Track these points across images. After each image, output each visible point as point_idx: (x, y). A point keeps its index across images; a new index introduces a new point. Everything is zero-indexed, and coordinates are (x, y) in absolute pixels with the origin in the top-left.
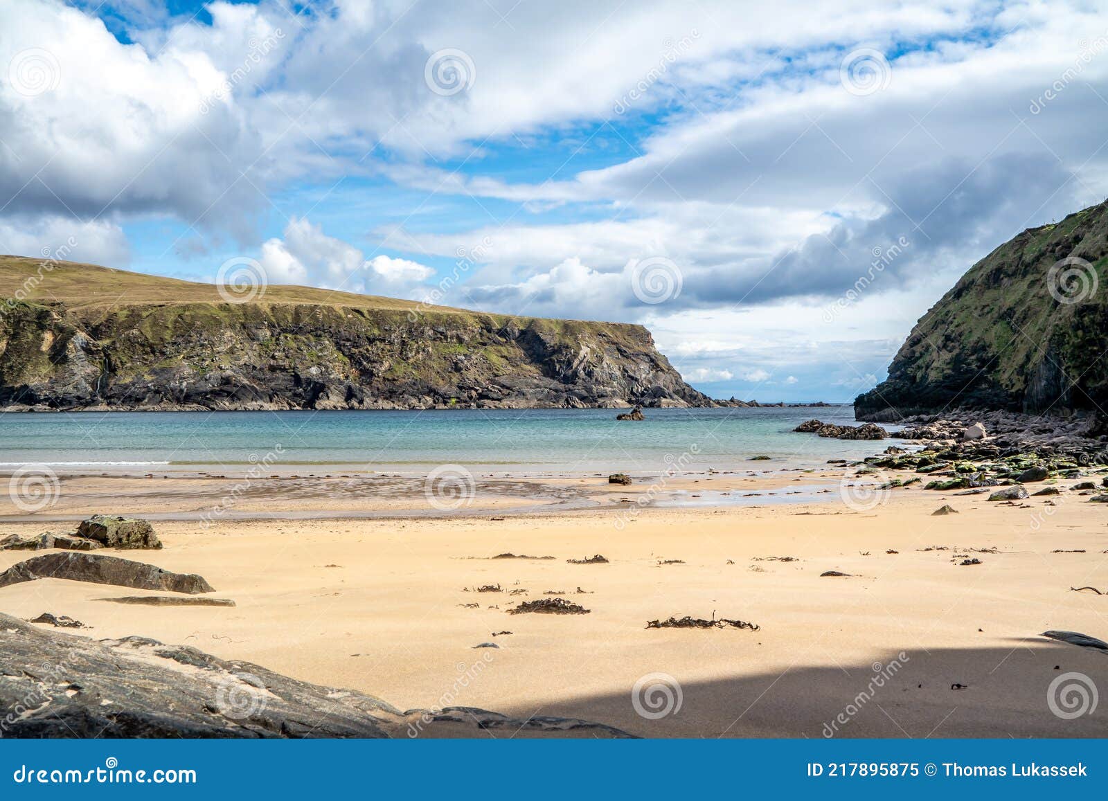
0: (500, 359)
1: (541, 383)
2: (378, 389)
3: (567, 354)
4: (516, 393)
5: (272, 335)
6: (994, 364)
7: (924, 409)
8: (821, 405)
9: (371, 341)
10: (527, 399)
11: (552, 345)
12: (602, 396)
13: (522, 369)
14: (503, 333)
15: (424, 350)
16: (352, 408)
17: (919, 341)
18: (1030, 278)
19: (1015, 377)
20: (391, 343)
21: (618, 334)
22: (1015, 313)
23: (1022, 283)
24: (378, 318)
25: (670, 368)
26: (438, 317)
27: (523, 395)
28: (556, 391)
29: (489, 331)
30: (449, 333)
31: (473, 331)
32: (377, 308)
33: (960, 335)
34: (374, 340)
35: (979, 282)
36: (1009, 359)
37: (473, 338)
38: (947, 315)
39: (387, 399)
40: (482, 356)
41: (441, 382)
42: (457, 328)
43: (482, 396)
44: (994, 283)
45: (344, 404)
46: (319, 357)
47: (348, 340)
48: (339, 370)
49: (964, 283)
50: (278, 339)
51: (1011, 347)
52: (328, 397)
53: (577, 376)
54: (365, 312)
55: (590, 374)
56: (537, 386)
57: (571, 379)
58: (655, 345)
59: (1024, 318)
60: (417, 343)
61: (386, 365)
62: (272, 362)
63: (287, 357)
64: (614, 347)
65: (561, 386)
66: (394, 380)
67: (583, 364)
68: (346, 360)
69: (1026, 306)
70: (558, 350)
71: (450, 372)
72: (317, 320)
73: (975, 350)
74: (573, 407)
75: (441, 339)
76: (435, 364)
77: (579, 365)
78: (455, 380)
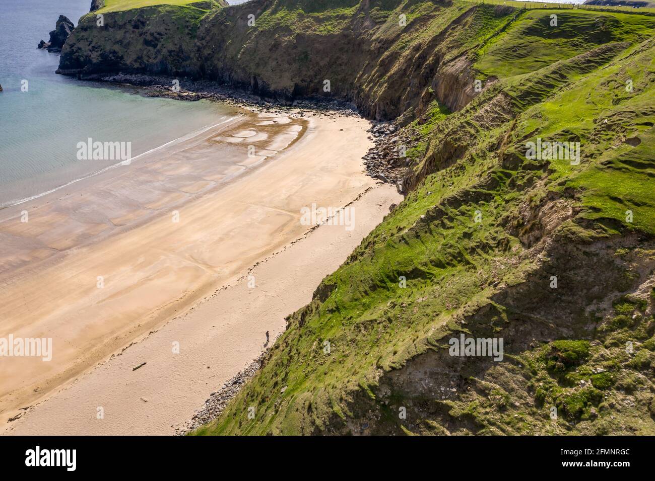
6: (122, 58)
18: (123, 30)
19: (134, 63)
22: (123, 42)
33: (99, 47)
36: (128, 57)
73: (110, 53)
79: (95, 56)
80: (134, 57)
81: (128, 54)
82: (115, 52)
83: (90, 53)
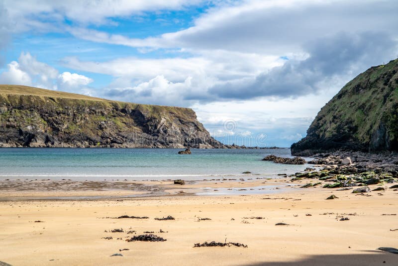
0: (122, 124)
1: (141, 136)
2: (61, 137)
3: (154, 122)
4: (129, 140)
5: (8, 110)
6: (355, 129)
7: (323, 151)
8: (275, 148)
9: (58, 114)
10: (135, 144)
11: (147, 117)
12: (171, 142)
13: (133, 129)
14: (123, 111)
15: (84, 119)
16: (48, 147)
17: (321, 118)
18: (373, 90)
19: (365, 136)
20: (68, 115)
21: (180, 112)
22: (365, 106)
23: (369, 92)
24: (62, 102)
25: (204, 130)
26: (92, 103)
27: (133, 141)
29: (117, 110)
30: (97, 111)
31: (109, 110)
32: (62, 97)
33: (340, 116)
34: (60, 113)
35: (349, 91)
36: (363, 127)
37: (109, 114)
38: (334, 106)
39: (66, 142)
40: (113, 122)
41: (93, 134)
42: (101, 108)
43: (113, 142)
44: (357, 91)
45: (44, 145)
46: (32, 121)
47: (47, 113)
48: (42, 127)
49: (343, 92)
50: (11, 112)
51: (363, 122)
52: (36, 141)
53: (159, 133)
54: (56, 99)
55: (165, 132)
57: (156, 134)
58: (197, 118)
59: (370, 109)
60: (81, 115)
61: (65, 126)
62: (8, 123)
63: (16, 121)
64: (177, 119)
65: (151, 137)
66: (69, 133)
67: (162, 127)
68: (46, 123)
69: (371, 102)
70: (150, 120)
71: (97, 130)
72: (31, 103)
74: (157, 148)
75: (93, 113)
76: (90, 126)
77: (160, 127)
78: (100, 134)
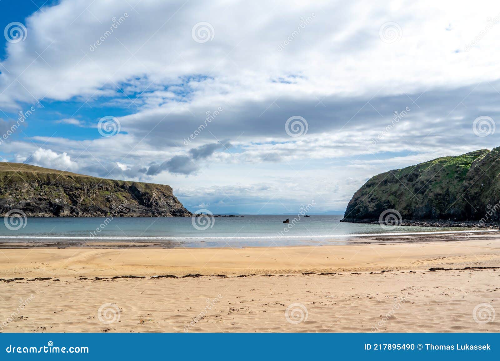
0: (123, 197)
3: (148, 196)
4: (132, 211)
5: (39, 186)
9: (77, 189)
10: (136, 213)
11: (142, 192)
13: (131, 201)
14: (123, 187)
15: (96, 193)
16: (74, 216)
18: (399, 183)
20: (84, 190)
21: (163, 188)
22: (397, 193)
23: (396, 185)
24: (78, 180)
25: (179, 202)
26: (99, 180)
27: (135, 211)
28: (145, 210)
29: (118, 186)
30: (104, 187)
31: (112, 186)
32: (77, 176)
33: (377, 198)
37: (112, 189)
40: (116, 196)
41: (103, 206)
42: (106, 185)
44: (384, 184)
45: (71, 214)
46: (58, 195)
47: (68, 188)
48: (66, 200)
50: (41, 187)
52: (64, 212)
53: (152, 204)
54: (73, 177)
55: (157, 204)
56: (138, 208)
57: (150, 206)
58: (173, 193)
60: (93, 190)
61: (82, 199)
62: (40, 196)
63: (46, 195)
64: (162, 193)
65: (147, 208)
66: (86, 205)
67: (154, 200)
68: (68, 196)
70: (145, 194)
71: (106, 202)
72: (56, 180)
73: (385, 203)
74: (156, 216)
75: (100, 189)
76: (100, 199)
77: (153, 200)
78: (108, 205)
79: (371, 206)
80: (404, 205)
81: (400, 203)
82: (388, 202)
83: (368, 204)
